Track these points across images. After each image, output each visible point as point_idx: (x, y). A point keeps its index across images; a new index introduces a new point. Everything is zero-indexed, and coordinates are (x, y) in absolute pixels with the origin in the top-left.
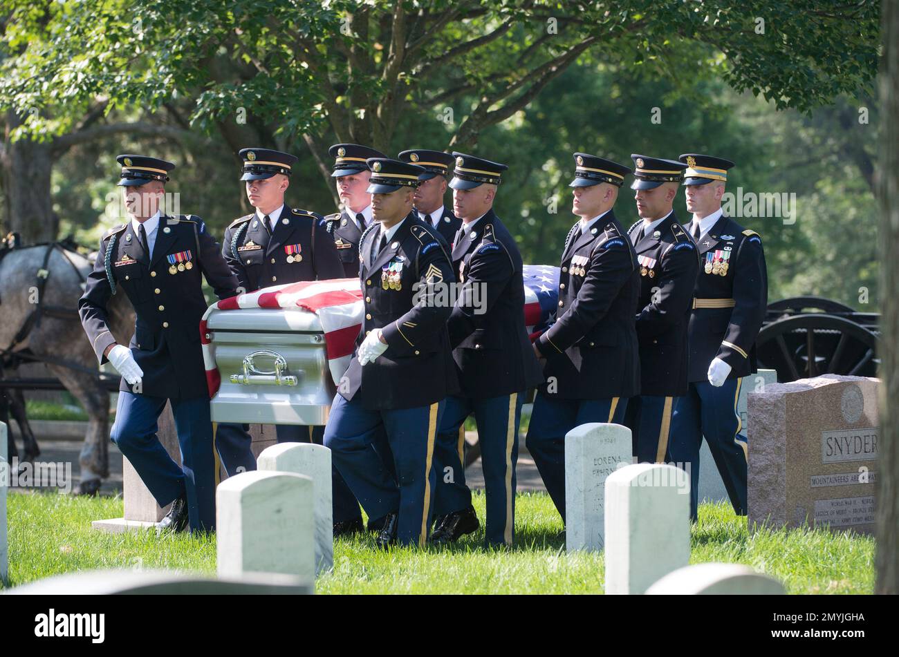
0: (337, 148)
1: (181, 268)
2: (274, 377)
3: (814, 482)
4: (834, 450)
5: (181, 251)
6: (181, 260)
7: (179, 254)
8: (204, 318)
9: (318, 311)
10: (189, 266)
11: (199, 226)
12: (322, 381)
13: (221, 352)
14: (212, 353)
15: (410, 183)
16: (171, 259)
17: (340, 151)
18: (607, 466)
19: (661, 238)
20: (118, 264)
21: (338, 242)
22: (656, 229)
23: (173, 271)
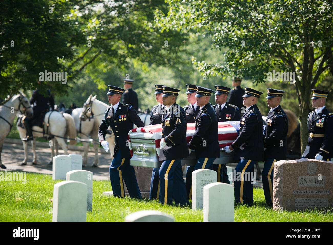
0: (187, 85)
1: (122, 119)
2: (143, 153)
3: (295, 192)
4: (303, 182)
5: (123, 115)
6: (122, 117)
7: (122, 116)
8: (129, 134)
9: (153, 133)
10: (125, 119)
11: (129, 108)
12: (155, 155)
13: (133, 145)
14: (131, 144)
15: (174, 94)
16: (119, 117)
17: (188, 86)
18: (206, 183)
19: (275, 114)
20: (107, 118)
21: (187, 114)
22: (274, 111)
23: (120, 120)
